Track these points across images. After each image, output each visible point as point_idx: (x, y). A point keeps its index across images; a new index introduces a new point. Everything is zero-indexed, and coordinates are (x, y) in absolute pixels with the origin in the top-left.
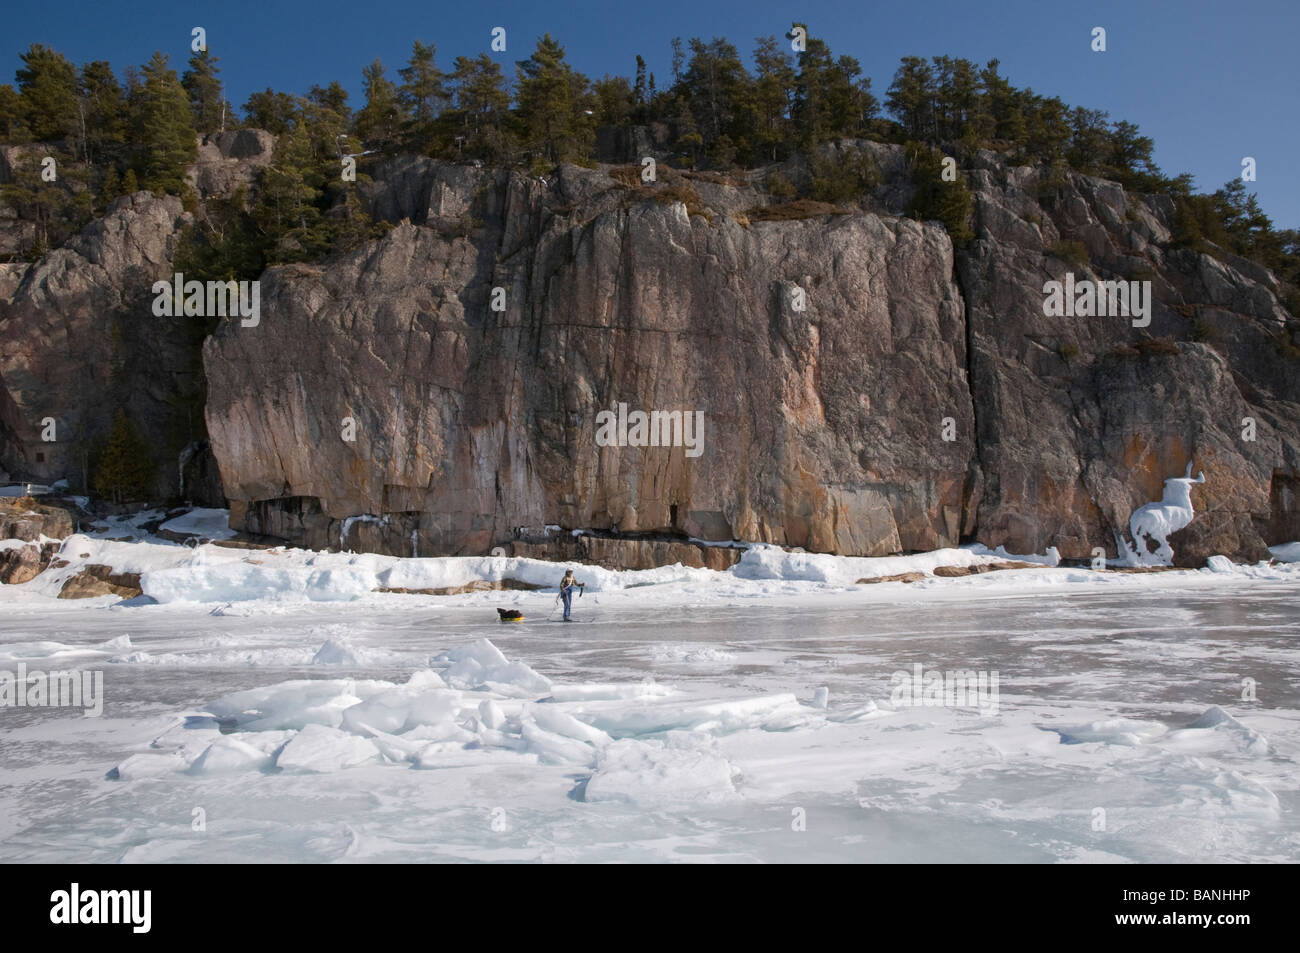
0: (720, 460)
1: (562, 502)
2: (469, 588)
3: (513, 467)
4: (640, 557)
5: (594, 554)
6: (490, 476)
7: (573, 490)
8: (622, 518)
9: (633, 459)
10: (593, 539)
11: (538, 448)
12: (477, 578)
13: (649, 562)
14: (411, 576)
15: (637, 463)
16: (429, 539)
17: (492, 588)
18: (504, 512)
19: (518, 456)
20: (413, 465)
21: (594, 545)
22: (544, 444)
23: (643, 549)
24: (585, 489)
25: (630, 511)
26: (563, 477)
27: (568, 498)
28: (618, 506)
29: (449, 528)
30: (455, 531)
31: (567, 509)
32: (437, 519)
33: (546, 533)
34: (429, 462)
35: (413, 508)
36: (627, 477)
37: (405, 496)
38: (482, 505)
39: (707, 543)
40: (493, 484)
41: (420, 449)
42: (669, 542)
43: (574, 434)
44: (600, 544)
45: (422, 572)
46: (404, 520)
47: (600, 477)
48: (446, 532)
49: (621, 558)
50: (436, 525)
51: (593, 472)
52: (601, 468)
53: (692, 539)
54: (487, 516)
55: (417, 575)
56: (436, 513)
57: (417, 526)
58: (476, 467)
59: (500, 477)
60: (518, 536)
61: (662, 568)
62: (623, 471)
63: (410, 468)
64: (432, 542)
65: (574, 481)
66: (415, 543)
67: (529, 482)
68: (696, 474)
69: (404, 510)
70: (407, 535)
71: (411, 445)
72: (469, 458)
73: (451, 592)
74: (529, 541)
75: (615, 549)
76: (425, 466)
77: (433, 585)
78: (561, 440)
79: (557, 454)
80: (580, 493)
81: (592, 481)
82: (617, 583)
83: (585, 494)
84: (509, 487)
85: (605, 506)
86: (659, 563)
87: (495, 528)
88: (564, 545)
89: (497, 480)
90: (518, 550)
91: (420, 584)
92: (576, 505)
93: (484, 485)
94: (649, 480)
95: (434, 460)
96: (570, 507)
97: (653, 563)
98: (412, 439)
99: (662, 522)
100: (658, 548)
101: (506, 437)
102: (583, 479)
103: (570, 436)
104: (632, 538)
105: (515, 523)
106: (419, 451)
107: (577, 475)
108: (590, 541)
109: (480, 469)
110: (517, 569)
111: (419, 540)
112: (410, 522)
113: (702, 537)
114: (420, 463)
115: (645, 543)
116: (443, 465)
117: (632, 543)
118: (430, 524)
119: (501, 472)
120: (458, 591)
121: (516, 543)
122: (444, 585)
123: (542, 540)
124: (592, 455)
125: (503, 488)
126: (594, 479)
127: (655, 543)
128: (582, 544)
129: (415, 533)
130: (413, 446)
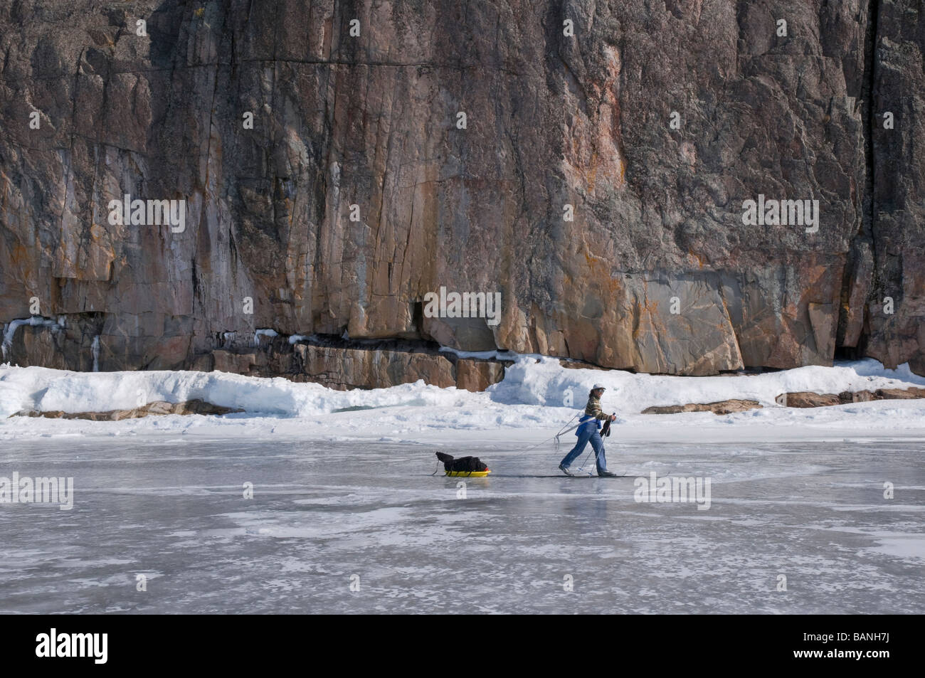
0: (476, 240)
1: (275, 299)
2: (142, 412)
3: (213, 253)
4: (371, 372)
5: (312, 368)
6: (185, 266)
7: (287, 284)
8: (348, 320)
9: (361, 241)
10: (312, 348)
11: (240, 227)
12: (158, 397)
13: (382, 379)
14: (72, 395)
15: (368, 247)
16: (112, 348)
17: (171, 411)
18: (204, 312)
19: (220, 238)
20: (87, 253)
21: (312, 356)
22: (247, 223)
23: (376, 361)
24: (300, 281)
25: (358, 311)
26: (271, 266)
27: (283, 294)
28: (342, 305)
29: (137, 334)
30: (144, 337)
31: (281, 307)
32: (122, 321)
33: (256, 340)
34: (107, 247)
35: (92, 308)
36: (352, 265)
37: (82, 292)
38: (176, 303)
39: (461, 354)
40: (189, 275)
41: (96, 231)
42: (411, 352)
43: (284, 209)
44: (320, 355)
45: (86, 391)
46: (83, 323)
47: (318, 265)
48: (133, 339)
49: (346, 373)
50: (120, 329)
51: (310, 258)
52: (319, 253)
53: (443, 349)
54: (184, 317)
55: (81, 394)
56: (122, 313)
57: (99, 331)
58: (167, 254)
59: (198, 267)
60: (221, 344)
61: (398, 387)
62: (348, 258)
63: (84, 256)
64: (116, 351)
65: (285, 271)
66: (96, 353)
67: (234, 273)
68: (444, 259)
69: (81, 310)
70: (87, 342)
71: (84, 225)
72: (159, 243)
73: (117, 416)
74: (234, 350)
75: (339, 361)
76: (101, 251)
77: (98, 407)
78: (268, 216)
79: (264, 236)
80: (293, 286)
81: (308, 272)
82: (321, 406)
83: (299, 289)
84: (209, 281)
85: (326, 304)
86: (396, 381)
87: (194, 334)
88: (276, 355)
89: (194, 270)
90: (218, 361)
91: (82, 406)
92: (292, 303)
93: (178, 276)
94: (383, 269)
95: (114, 245)
96: (286, 306)
97: (387, 378)
98: (85, 218)
99: (399, 325)
100: (396, 360)
101: (204, 213)
102: (297, 268)
103: (280, 210)
104: (363, 347)
105: (217, 327)
106: (95, 234)
107: (290, 263)
108: (307, 350)
109: (172, 256)
110: (207, 386)
111: (101, 350)
112: (90, 325)
113: (454, 345)
114: (96, 249)
115: (379, 354)
116: (126, 251)
117: (361, 354)
118: (114, 328)
119: (199, 261)
120: (126, 415)
121: (216, 353)
122: (112, 408)
123: (249, 348)
124: (308, 236)
125: (202, 280)
126: (311, 268)
127: (392, 353)
128: (298, 353)
129: (96, 340)
130: (87, 226)
